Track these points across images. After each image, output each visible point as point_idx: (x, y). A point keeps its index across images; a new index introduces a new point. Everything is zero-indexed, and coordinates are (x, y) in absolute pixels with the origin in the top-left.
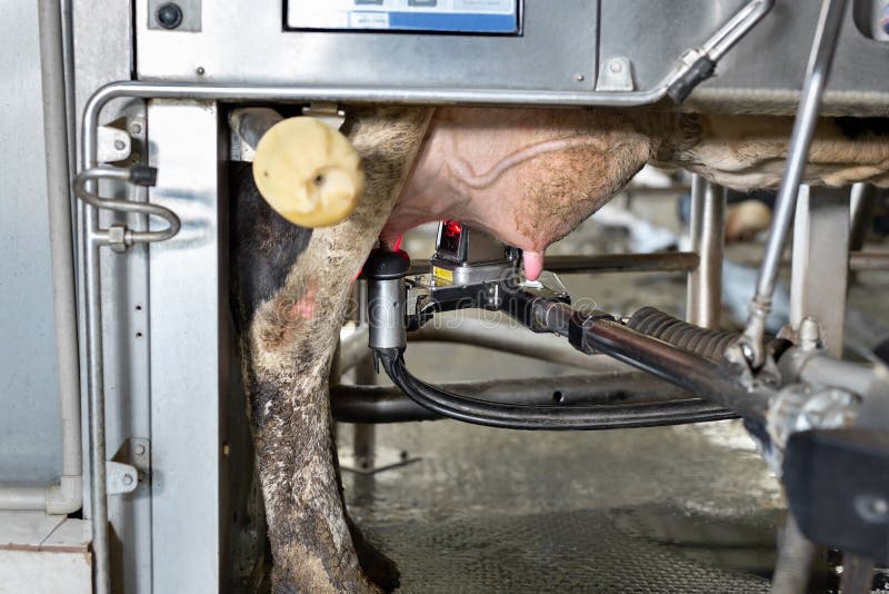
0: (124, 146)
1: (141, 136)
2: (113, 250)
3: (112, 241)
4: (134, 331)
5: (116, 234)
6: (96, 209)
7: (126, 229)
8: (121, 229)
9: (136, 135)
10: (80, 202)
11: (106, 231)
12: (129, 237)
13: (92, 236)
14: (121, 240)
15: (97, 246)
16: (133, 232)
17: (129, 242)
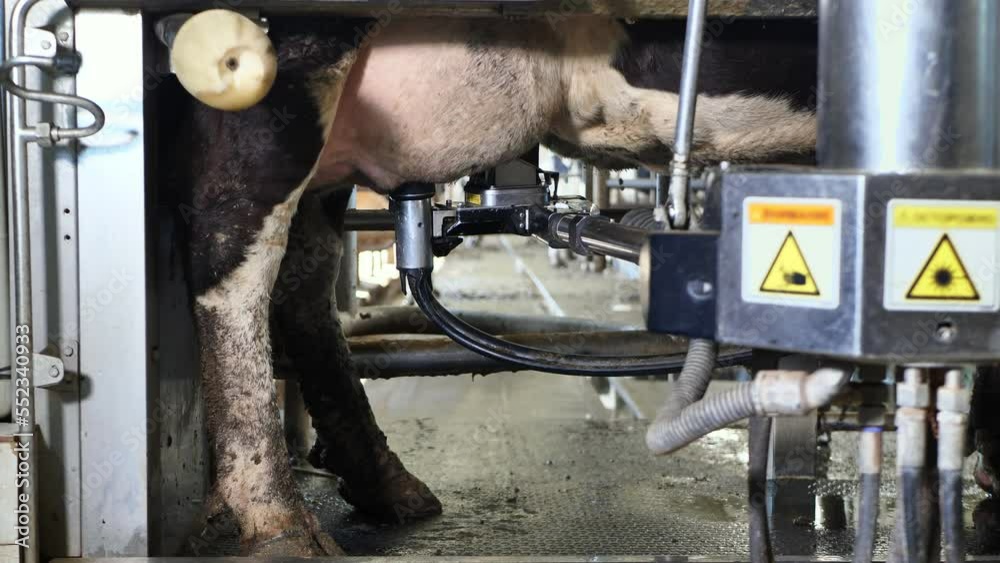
0: (50, 45)
1: (69, 43)
2: (40, 145)
3: (38, 136)
4: (62, 234)
5: (42, 130)
6: (24, 100)
7: (52, 126)
8: (47, 125)
9: (62, 43)
10: (8, 94)
11: (33, 128)
12: (55, 133)
13: (19, 132)
14: (47, 135)
15: (25, 142)
16: (59, 129)
17: (55, 138)
